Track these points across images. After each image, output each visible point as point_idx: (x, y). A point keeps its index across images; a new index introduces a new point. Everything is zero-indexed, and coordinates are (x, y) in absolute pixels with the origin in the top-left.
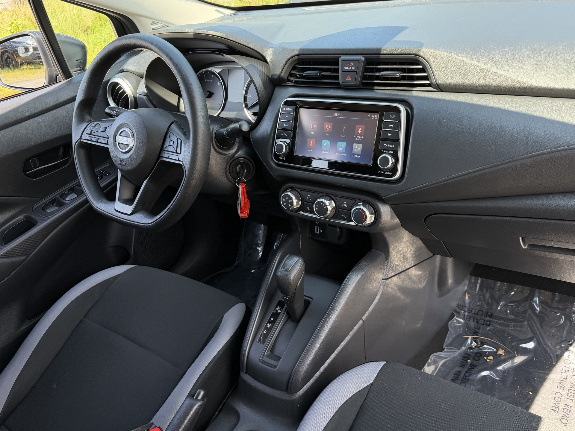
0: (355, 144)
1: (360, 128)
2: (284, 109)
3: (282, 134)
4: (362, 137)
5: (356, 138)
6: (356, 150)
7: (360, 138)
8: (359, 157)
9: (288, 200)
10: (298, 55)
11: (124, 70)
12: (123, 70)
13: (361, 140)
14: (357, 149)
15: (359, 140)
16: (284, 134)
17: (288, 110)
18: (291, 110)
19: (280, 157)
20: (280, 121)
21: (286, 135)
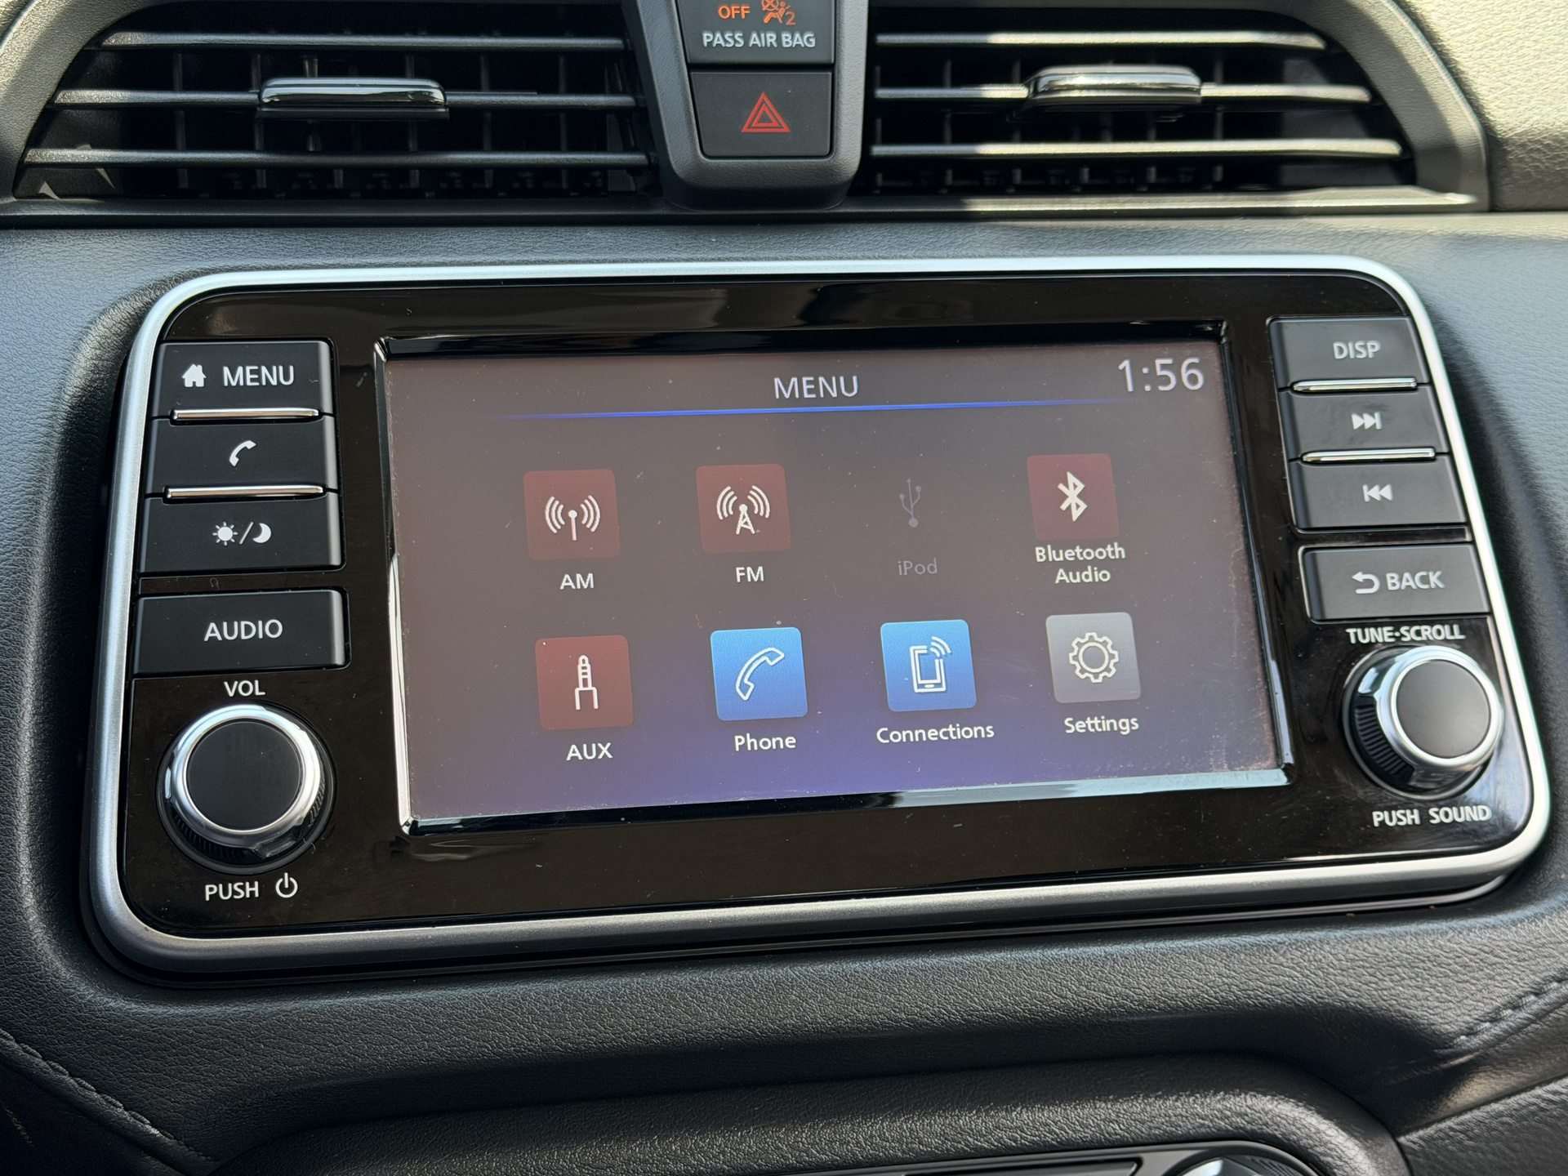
0: (1056, 625)
1: (1071, 479)
2: (194, 376)
3: (212, 631)
4: (1115, 551)
5: (1052, 567)
6: (1082, 670)
7: (1098, 564)
8: (1127, 726)
13: (1102, 576)
14: (1094, 658)
15: (1089, 576)
16: (243, 630)
17: (249, 383)
18: (286, 378)
19: (225, 879)
20: (148, 500)
21: (273, 629)
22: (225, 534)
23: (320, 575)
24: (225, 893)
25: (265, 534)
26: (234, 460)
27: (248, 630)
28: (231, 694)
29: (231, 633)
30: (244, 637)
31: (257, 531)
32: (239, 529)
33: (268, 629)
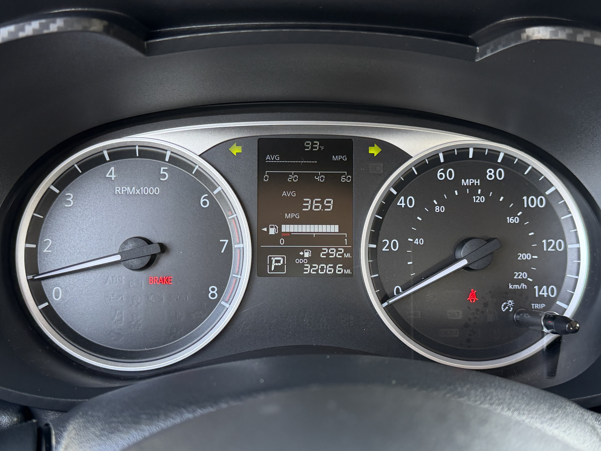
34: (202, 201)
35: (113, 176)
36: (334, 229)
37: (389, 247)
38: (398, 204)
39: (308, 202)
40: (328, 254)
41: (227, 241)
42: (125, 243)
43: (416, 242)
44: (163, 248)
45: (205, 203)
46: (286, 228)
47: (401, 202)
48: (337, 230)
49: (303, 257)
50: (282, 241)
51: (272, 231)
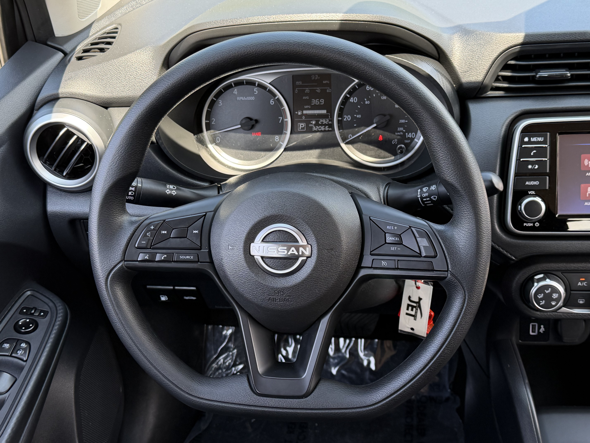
2: (526, 139)
3: (527, 183)
9: (551, 294)
10: (522, 44)
11: (61, 96)
12: (58, 94)
16: (532, 183)
17: (535, 141)
18: (542, 139)
19: (527, 223)
20: (517, 161)
21: (537, 183)
22: (530, 167)
23: (546, 174)
24: (527, 225)
25: (537, 167)
26: (532, 154)
27: (533, 183)
28: (529, 193)
29: (530, 183)
30: (532, 184)
31: (535, 166)
32: (532, 166)
33: (536, 183)
34: (271, 102)
35: (236, 93)
36: (324, 112)
37: (347, 119)
38: (350, 101)
39: (313, 101)
40: (322, 122)
41: (281, 118)
42: (242, 120)
43: (358, 116)
44: (257, 121)
45: (272, 103)
46: (305, 112)
47: (351, 100)
48: (326, 112)
49: (312, 124)
50: (304, 117)
51: (300, 113)
